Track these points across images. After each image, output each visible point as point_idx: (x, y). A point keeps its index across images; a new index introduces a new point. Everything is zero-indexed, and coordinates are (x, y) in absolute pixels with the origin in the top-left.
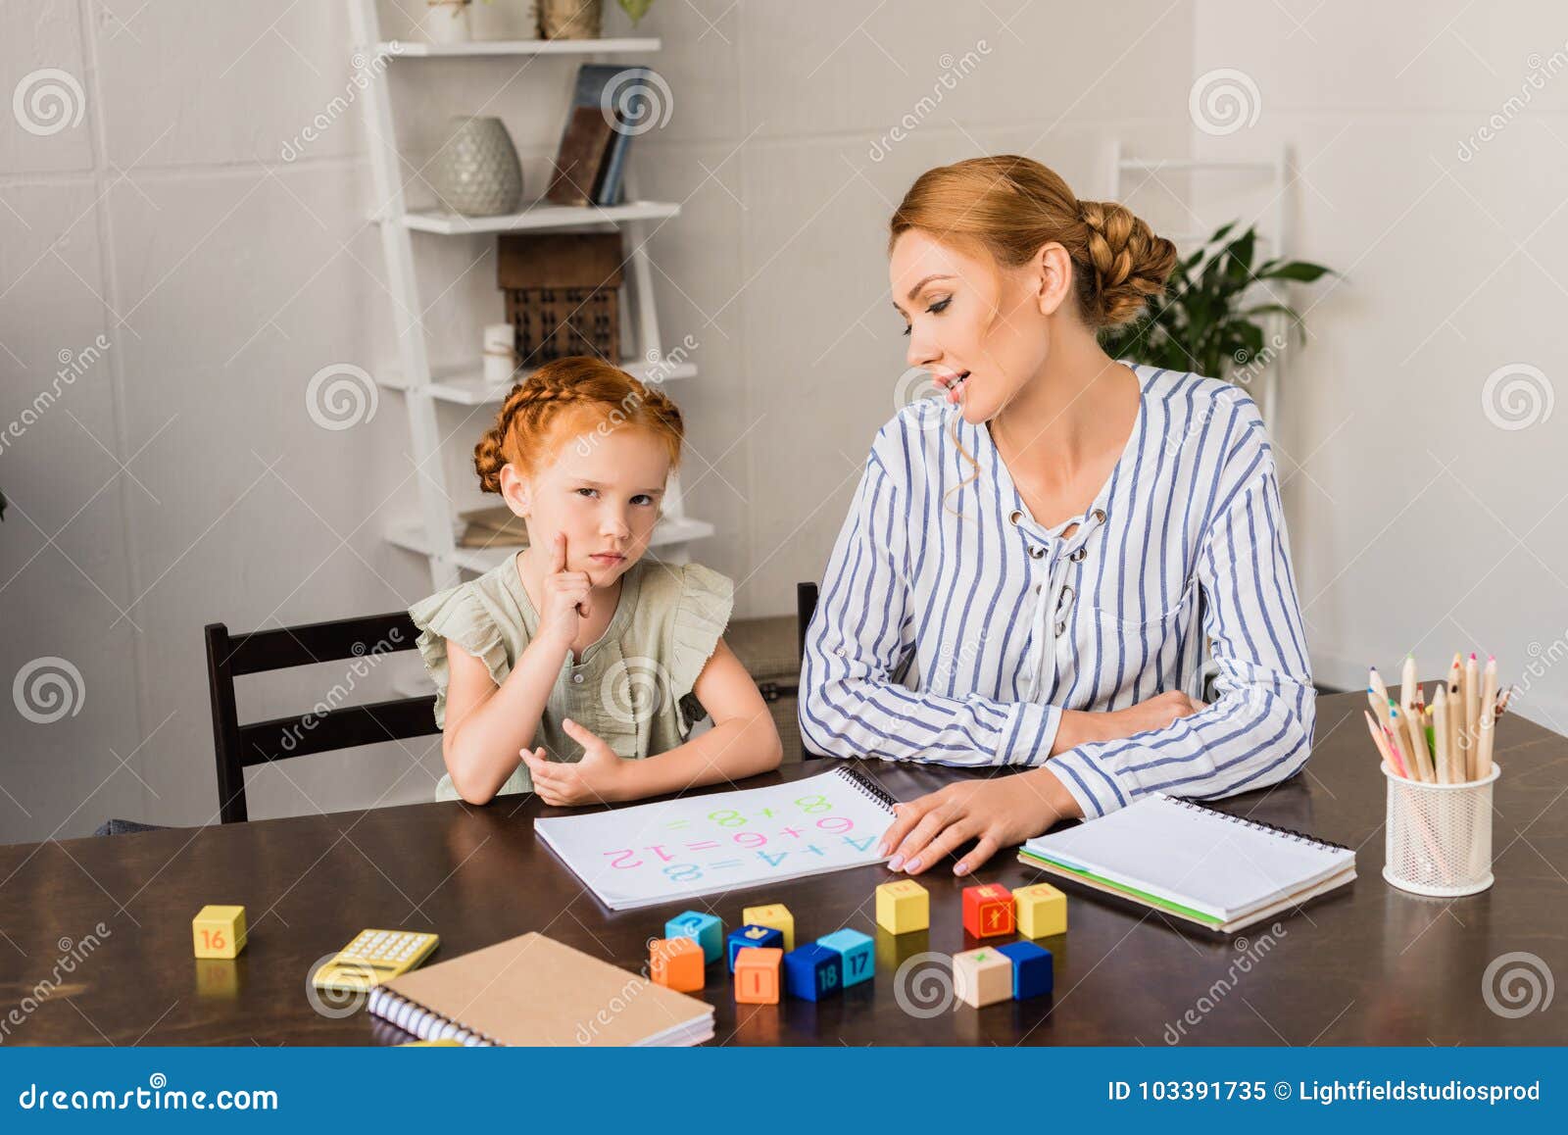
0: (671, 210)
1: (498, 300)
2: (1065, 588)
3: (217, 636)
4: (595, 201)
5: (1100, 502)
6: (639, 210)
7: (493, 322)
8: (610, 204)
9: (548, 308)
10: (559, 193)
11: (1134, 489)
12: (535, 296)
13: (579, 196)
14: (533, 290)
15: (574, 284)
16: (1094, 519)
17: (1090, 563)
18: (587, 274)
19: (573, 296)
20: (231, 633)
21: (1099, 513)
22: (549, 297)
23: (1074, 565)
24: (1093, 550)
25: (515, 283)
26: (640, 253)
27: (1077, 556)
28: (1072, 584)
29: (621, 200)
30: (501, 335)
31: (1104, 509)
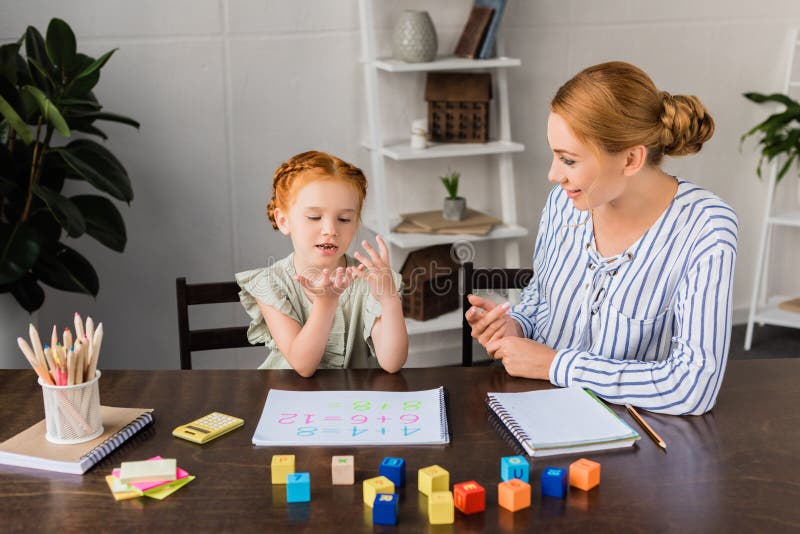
0: (516, 62)
1: (425, 107)
2: (602, 289)
3: (181, 283)
4: (477, 56)
5: (632, 250)
6: (502, 62)
7: (418, 117)
8: (485, 58)
9: (450, 111)
10: (460, 51)
11: (651, 248)
12: (443, 105)
13: (469, 53)
14: (443, 101)
15: (463, 100)
16: (626, 256)
17: (617, 278)
18: (471, 95)
19: (462, 105)
20: (188, 282)
21: (629, 256)
22: (449, 105)
23: (609, 278)
24: (621, 273)
25: (434, 98)
26: (503, 85)
27: (612, 273)
28: (606, 287)
29: (494, 55)
30: (420, 125)
31: (633, 253)
